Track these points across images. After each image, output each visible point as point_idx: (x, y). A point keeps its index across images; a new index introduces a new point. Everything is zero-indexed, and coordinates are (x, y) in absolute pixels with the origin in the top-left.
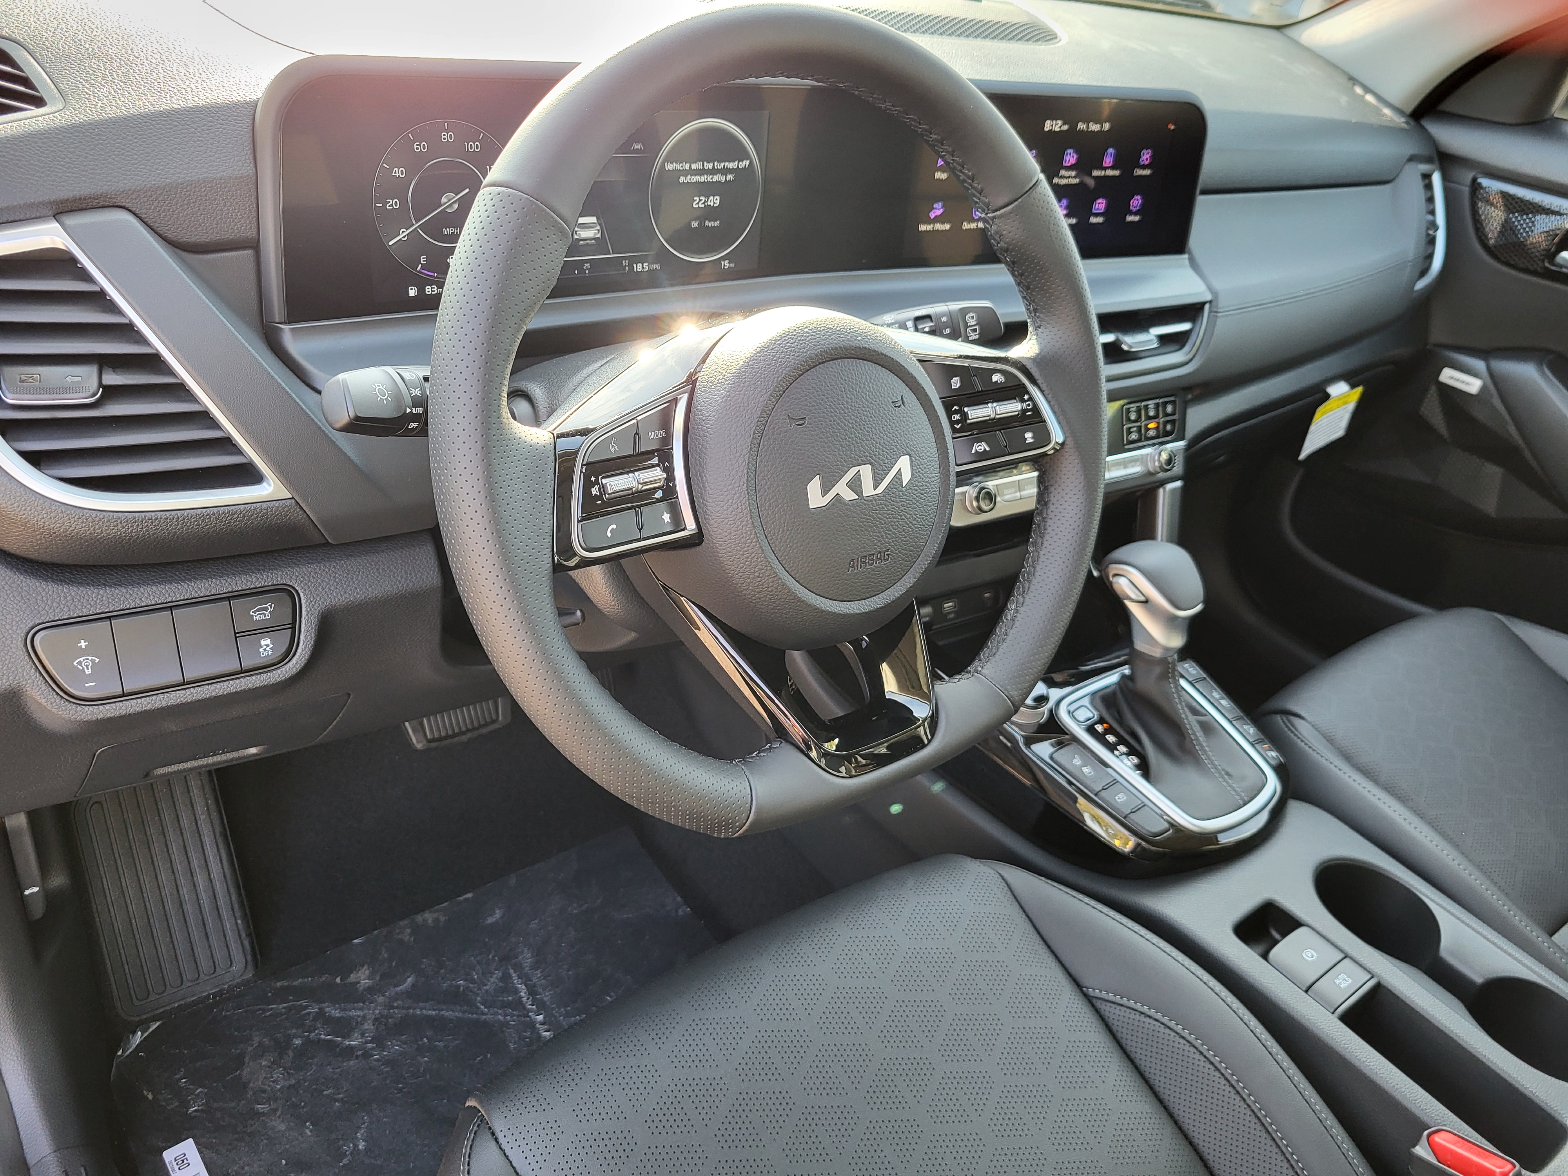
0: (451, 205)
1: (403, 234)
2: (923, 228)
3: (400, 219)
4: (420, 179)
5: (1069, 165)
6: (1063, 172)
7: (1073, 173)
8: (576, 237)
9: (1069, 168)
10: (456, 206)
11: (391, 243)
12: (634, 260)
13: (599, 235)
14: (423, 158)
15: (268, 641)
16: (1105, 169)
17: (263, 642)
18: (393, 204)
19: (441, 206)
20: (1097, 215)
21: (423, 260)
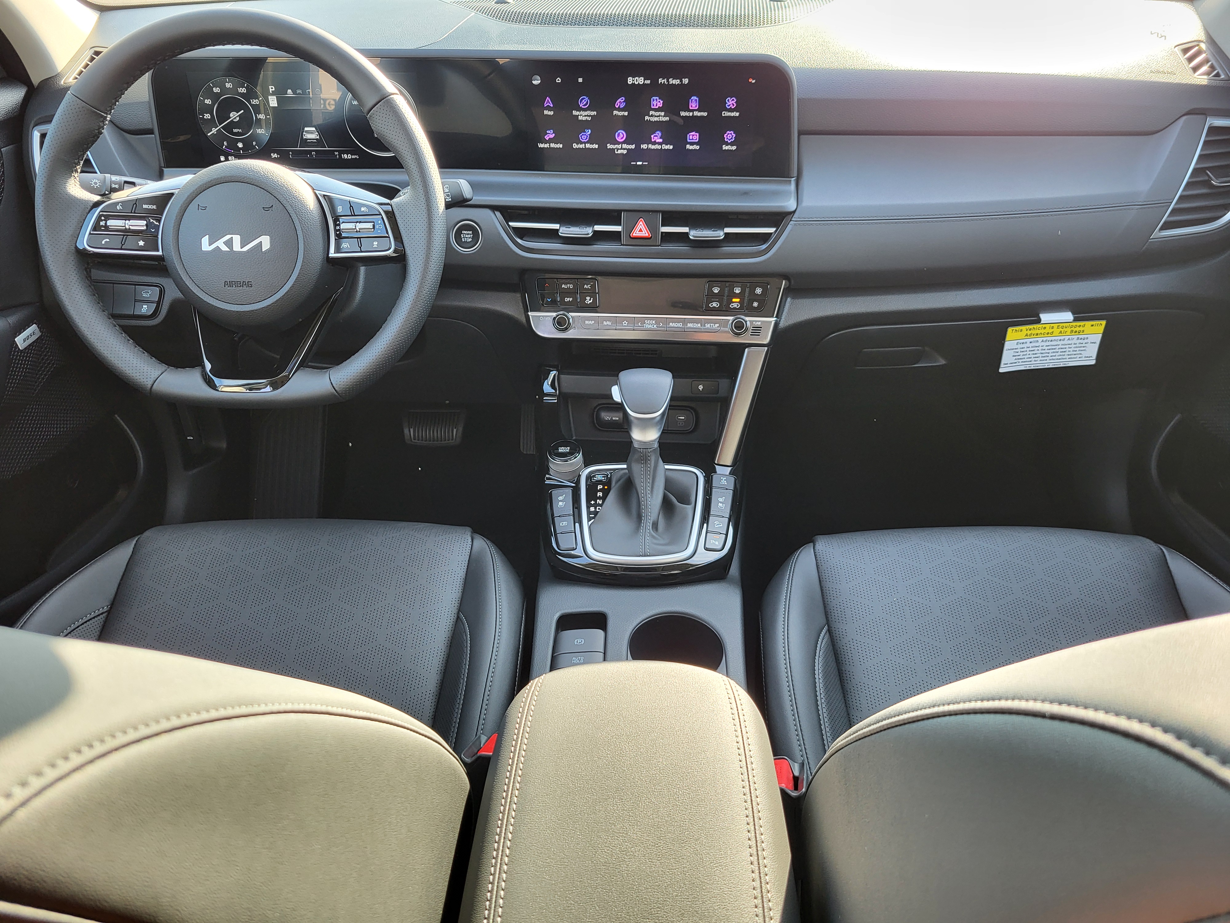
0: (235, 118)
1: (214, 130)
2: (541, 145)
3: (211, 123)
4: (219, 104)
5: (657, 107)
6: (651, 113)
7: (663, 114)
8: (304, 137)
9: (656, 110)
10: (238, 119)
11: (209, 135)
12: (341, 153)
13: (318, 137)
14: (218, 95)
15: (146, 307)
16: (693, 111)
17: (144, 306)
18: (207, 116)
19: (230, 118)
20: (692, 144)
21: (225, 143)
